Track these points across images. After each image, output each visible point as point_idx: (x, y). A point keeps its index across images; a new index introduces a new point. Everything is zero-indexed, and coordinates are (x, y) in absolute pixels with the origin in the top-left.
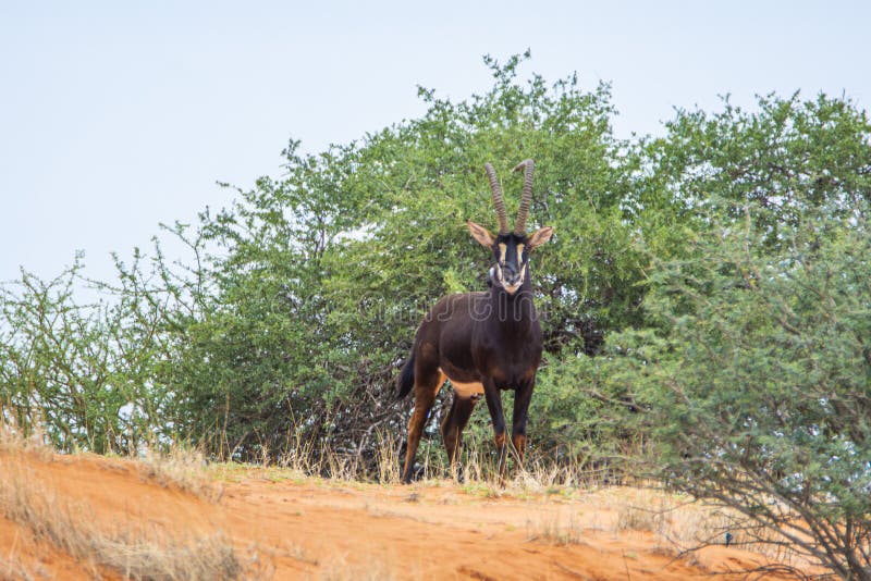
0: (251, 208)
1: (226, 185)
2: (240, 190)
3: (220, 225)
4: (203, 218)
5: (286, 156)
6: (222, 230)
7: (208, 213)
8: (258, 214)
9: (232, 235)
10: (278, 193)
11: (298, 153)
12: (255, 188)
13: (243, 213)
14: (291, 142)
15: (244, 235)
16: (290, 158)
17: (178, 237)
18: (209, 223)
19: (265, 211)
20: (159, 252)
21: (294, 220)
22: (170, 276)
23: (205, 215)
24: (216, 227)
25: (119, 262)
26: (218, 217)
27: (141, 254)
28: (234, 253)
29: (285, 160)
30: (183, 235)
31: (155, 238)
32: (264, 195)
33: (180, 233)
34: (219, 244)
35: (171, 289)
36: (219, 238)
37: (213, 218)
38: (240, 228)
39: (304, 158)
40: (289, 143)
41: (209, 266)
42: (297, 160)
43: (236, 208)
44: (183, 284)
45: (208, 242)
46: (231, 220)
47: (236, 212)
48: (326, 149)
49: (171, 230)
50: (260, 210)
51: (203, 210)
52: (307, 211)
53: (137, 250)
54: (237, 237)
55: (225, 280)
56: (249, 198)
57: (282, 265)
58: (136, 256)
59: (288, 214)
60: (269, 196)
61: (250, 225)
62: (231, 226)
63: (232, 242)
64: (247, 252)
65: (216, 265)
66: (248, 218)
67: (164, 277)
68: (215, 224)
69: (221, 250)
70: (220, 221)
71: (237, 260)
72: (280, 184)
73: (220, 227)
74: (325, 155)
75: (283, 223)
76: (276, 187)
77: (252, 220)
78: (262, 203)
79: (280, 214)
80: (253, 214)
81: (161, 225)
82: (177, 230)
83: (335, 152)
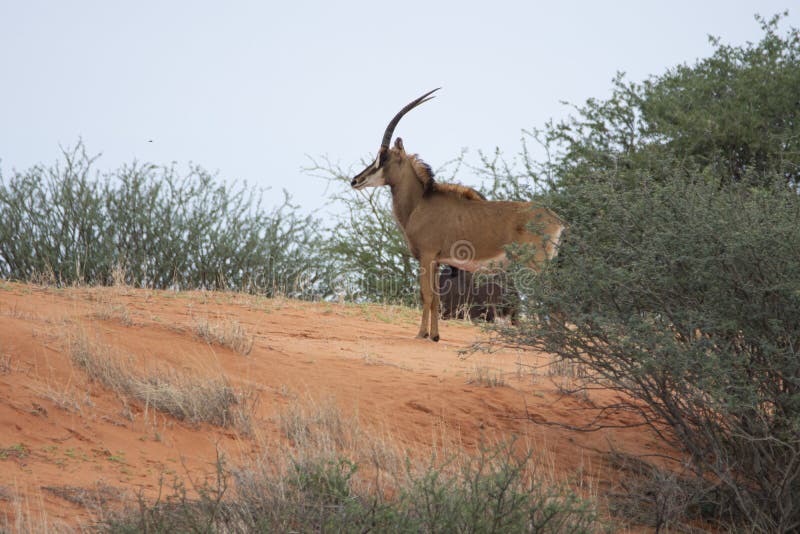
0: (582, 119)
1: (566, 103)
2: (576, 107)
3: (559, 131)
4: (548, 126)
5: (615, 83)
6: (560, 135)
7: (551, 123)
8: (587, 125)
9: (568, 138)
10: (600, 110)
11: (623, 81)
12: (586, 106)
13: (575, 124)
14: (619, 73)
15: (575, 140)
16: (617, 84)
17: (534, 139)
18: (551, 130)
19: (593, 122)
20: (525, 149)
21: (613, 129)
22: (531, 166)
23: (550, 125)
24: (557, 133)
25: (484, 157)
26: (558, 126)
27: (500, 151)
28: (569, 151)
29: (614, 86)
30: (538, 137)
31: (523, 139)
32: (592, 111)
33: (536, 136)
34: (558, 145)
35: (531, 174)
36: (558, 140)
37: (555, 126)
38: (573, 134)
39: (628, 86)
40: (616, 74)
41: (553, 162)
42: (623, 86)
43: (570, 120)
44: (540, 172)
45: (551, 143)
46: (568, 128)
47: (570, 123)
48: (646, 78)
49: (530, 134)
50: (589, 122)
51: (548, 121)
52: (620, 123)
53: (498, 149)
54: (571, 140)
55: (561, 171)
56: (583, 112)
57: (605, 160)
58: (497, 153)
59: (608, 125)
60: (595, 111)
61: (580, 131)
62: (566, 132)
63: (567, 144)
64: (577, 150)
65: (557, 159)
66: (578, 128)
67: (528, 167)
68: (555, 131)
69: (562, 148)
70: (560, 129)
71: (570, 156)
72: (604, 103)
73: (560, 133)
74: (647, 82)
75: (605, 130)
76: (601, 105)
77: (581, 129)
78: (590, 116)
79: (603, 124)
80: (583, 124)
81: (523, 130)
82: (534, 134)
83: (653, 81)
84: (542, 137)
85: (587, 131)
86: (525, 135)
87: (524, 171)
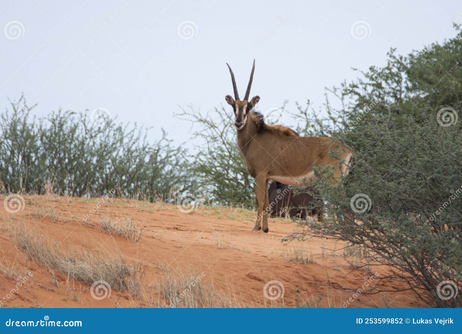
0: (367, 81)
1: (356, 69)
2: (362, 72)
3: (351, 89)
4: (343, 85)
5: (389, 56)
6: (351, 92)
7: (345, 83)
8: (370, 84)
9: (356, 93)
10: (379, 74)
11: (395, 54)
12: (369, 71)
13: (362, 83)
14: (391, 48)
15: (362, 93)
16: (391, 56)
17: (334, 94)
18: (345, 88)
19: (374, 82)
20: (327, 101)
22: (332, 113)
23: (344, 84)
24: (349, 90)
25: (299, 106)
26: (350, 85)
27: (310, 102)
28: (358, 102)
29: (388, 58)
30: (336, 93)
31: (326, 94)
32: (373, 75)
33: (335, 92)
34: (350, 98)
35: (332, 118)
36: (350, 95)
37: (348, 85)
38: (360, 90)
39: (398, 58)
40: (390, 49)
41: (346, 110)
42: (394, 57)
43: (358, 81)
44: (337, 116)
45: (345, 97)
46: (356, 87)
47: (358, 83)
48: (410, 52)
49: (331, 91)
50: (371, 82)
51: (343, 82)
52: (392, 83)
53: (309, 101)
54: (359, 95)
55: (352, 116)
56: (367, 76)
57: (382, 108)
58: (308, 104)
59: (384, 84)
60: (376, 75)
61: (365, 89)
62: (356, 90)
63: (356, 97)
64: (363, 101)
65: (349, 108)
66: (364, 86)
67: (329, 113)
68: (348, 89)
69: (352, 101)
70: (351, 87)
71: (358, 105)
72: (382, 69)
73: (351, 90)
74: (411, 55)
75: (382, 88)
76: (379, 71)
77: (366, 87)
78: (372, 79)
79: (380, 84)
80: (367, 84)
81: (326, 88)
82: (333, 90)
83: (415, 54)
84: (339, 93)
85: (370, 89)
86: (328, 92)
87: (327, 116)
